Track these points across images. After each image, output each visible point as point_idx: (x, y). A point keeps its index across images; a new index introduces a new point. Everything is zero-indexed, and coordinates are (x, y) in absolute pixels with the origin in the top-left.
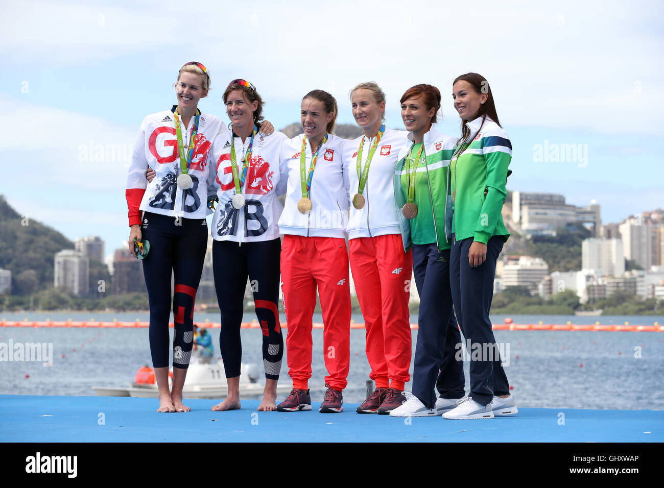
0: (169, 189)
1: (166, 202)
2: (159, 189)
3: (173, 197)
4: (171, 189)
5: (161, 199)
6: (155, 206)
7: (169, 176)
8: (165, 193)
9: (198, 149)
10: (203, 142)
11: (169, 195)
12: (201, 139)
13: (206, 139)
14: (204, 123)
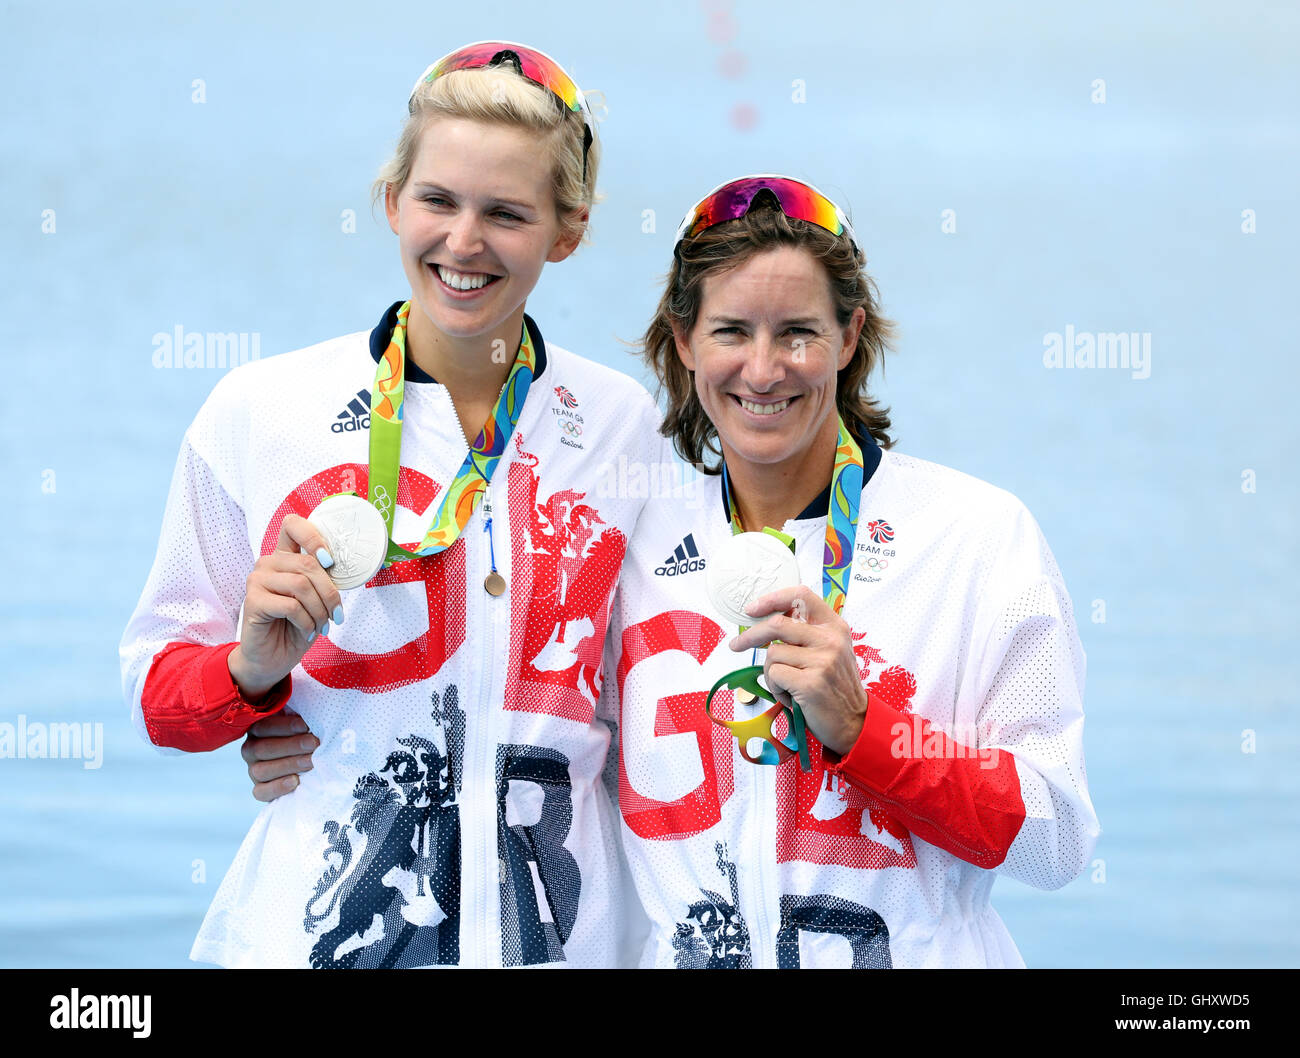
0: (414, 844)
1: (411, 928)
2: (344, 848)
3: (448, 892)
4: (425, 842)
5: (378, 918)
6: (348, 963)
7: (403, 768)
8: (394, 877)
9: (569, 590)
10: (589, 544)
11: (420, 884)
12: (575, 524)
13: (598, 521)
14: (575, 423)
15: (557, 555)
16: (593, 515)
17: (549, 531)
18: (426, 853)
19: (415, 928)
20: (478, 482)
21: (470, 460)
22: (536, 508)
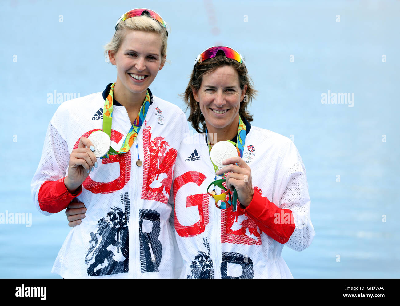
0: (116, 238)
1: (115, 263)
2: (95, 239)
3: (125, 252)
4: (119, 237)
5: (106, 260)
6: (98, 273)
7: (112, 216)
8: (110, 248)
9: (160, 165)
10: (166, 152)
11: (118, 250)
12: (162, 146)
13: (168, 146)
14: (161, 118)
15: (157, 155)
16: (167, 144)
17: (154, 148)
18: (120, 241)
19: (117, 262)
20: (135, 134)
21: (132, 128)
22: (151, 142)
